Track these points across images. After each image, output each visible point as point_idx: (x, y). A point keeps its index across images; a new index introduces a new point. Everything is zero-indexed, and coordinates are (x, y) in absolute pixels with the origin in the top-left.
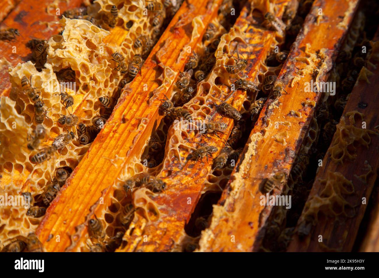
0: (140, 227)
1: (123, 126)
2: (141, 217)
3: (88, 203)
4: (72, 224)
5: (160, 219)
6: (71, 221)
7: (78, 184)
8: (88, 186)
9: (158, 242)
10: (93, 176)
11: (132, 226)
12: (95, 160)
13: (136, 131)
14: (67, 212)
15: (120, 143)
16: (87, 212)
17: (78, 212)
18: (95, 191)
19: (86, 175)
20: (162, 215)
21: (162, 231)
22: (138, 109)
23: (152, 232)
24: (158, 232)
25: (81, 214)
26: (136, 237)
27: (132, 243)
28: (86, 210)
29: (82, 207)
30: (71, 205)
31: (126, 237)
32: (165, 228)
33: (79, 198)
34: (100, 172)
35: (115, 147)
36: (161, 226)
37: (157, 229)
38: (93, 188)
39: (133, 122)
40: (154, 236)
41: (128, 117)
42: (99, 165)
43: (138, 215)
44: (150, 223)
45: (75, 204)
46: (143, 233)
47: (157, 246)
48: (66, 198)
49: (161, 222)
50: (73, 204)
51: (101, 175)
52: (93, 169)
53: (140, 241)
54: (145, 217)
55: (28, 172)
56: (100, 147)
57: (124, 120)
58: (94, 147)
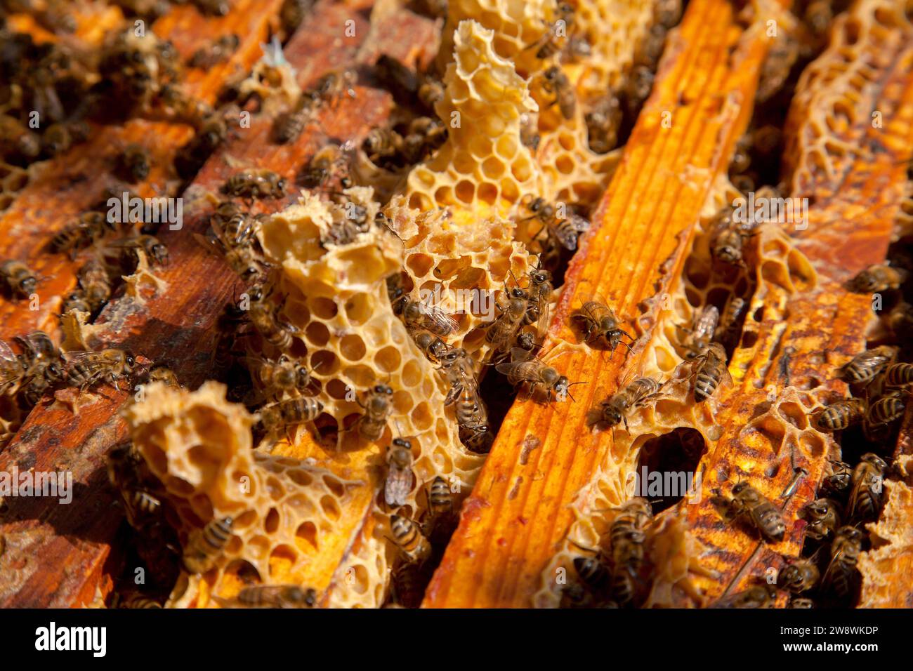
0: (777, 304)
1: (685, 112)
2: (774, 286)
3: (653, 260)
4: (629, 298)
5: (818, 288)
6: (626, 292)
7: (619, 224)
8: (641, 227)
9: (826, 330)
10: (648, 208)
11: (757, 303)
12: (644, 179)
13: (719, 120)
14: (612, 278)
15: (689, 143)
16: (654, 275)
17: (635, 275)
18: (662, 235)
19: (633, 207)
20: (821, 279)
21: (829, 311)
22: (709, 79)
23: (806, 314)
24: (820, 312)
25: (643, 280)
26: (773, 323)
27: (769, 334)
28: (652, 272)
29: (640, 267)
30: (615, 263)
31: (751, 324)
32: (834, 305)
33: (629, 249)
34: (660, 200)
35: (679, 152)
36: (823, 300)
37: (816, 308)
38: (656, 230)
39: (706, 102)
40: (813, 320)
41: (692, 94)
42: (656, 186)
43: (767, 282)
44: (796, 296)
45: (624, 262)
46: (786, 316)
47: (827, 338)
48: (600, 250)
49: (820, 294)
50: (619, 262)
51: (665, 206)
52: (644, 194)
53: (785, 331)
54: (782, 285)
55: (506, 203)
56: (646, 154)
57: (683, 102)
58: (633, 155)
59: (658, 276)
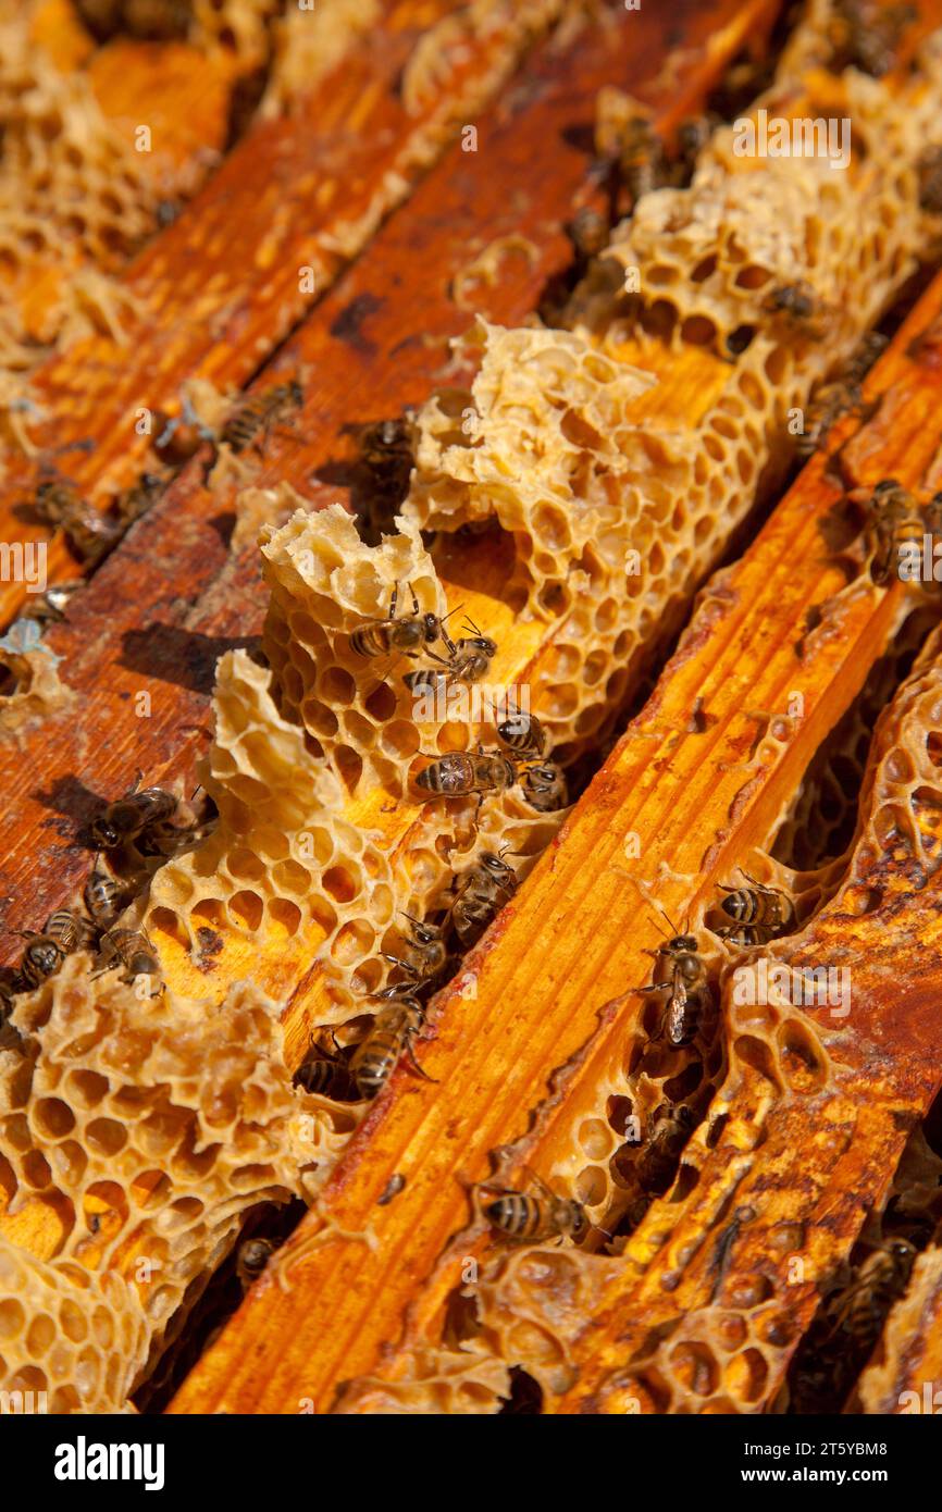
0: (750, 1115)
1: (695, 742)
2: (756, 1075)
3: (545, 1058)
4: (478, 1137)
5: (830, 1087)
6: (475, 1125)
7: (509, 977)
8: (546, 986)
9: (818, 1178)
10: (568, 947)
11: (719, 1108)
12: (581, 881)
13: (747, 767)
14: (464, 1088)
15: (679, 813)
16: (537, 1091)
17: (504, 1088)
18: (575, 1007)
19: (543, 941)
20: (837, 1069)
21: (838, 1137)
22: (757, 678)
23: (794, 1139)
24: (820, 1138)
25: (514, 1099)
26: (733, 1152)
27: (718, 1178)
28: (534, 1084)
29: (518, 1071)
30: (477, 1059)
31: (694, 1152)
32: (848, 1125)
33: (509, 1031)
34: (595, 930)
35: (661, 828)
36: (832, 1113)
37: (815, 1128)
38: (567, 997)
39: (736, 728)
40: (802, 1156)
41: (716, 708)
42: (593, 903)
43: (744, 1064)
44: (788, 1099)
45: (493, 1057)
46: (761, 1139)
47: (815, 1196)
48: (461, 1029)
49: (831, 1098)
50: (486, 1055)
51: (600, 943)
52: (569, 916)
53: (747, 1171)
54: (769, 1075)
55: (319, 931)
56: (602, 828)
57: (701, 720)
58: (579, 828)
59: (544, 1093)
